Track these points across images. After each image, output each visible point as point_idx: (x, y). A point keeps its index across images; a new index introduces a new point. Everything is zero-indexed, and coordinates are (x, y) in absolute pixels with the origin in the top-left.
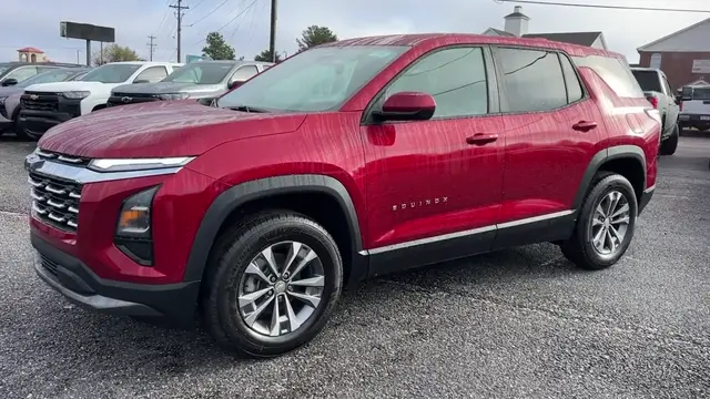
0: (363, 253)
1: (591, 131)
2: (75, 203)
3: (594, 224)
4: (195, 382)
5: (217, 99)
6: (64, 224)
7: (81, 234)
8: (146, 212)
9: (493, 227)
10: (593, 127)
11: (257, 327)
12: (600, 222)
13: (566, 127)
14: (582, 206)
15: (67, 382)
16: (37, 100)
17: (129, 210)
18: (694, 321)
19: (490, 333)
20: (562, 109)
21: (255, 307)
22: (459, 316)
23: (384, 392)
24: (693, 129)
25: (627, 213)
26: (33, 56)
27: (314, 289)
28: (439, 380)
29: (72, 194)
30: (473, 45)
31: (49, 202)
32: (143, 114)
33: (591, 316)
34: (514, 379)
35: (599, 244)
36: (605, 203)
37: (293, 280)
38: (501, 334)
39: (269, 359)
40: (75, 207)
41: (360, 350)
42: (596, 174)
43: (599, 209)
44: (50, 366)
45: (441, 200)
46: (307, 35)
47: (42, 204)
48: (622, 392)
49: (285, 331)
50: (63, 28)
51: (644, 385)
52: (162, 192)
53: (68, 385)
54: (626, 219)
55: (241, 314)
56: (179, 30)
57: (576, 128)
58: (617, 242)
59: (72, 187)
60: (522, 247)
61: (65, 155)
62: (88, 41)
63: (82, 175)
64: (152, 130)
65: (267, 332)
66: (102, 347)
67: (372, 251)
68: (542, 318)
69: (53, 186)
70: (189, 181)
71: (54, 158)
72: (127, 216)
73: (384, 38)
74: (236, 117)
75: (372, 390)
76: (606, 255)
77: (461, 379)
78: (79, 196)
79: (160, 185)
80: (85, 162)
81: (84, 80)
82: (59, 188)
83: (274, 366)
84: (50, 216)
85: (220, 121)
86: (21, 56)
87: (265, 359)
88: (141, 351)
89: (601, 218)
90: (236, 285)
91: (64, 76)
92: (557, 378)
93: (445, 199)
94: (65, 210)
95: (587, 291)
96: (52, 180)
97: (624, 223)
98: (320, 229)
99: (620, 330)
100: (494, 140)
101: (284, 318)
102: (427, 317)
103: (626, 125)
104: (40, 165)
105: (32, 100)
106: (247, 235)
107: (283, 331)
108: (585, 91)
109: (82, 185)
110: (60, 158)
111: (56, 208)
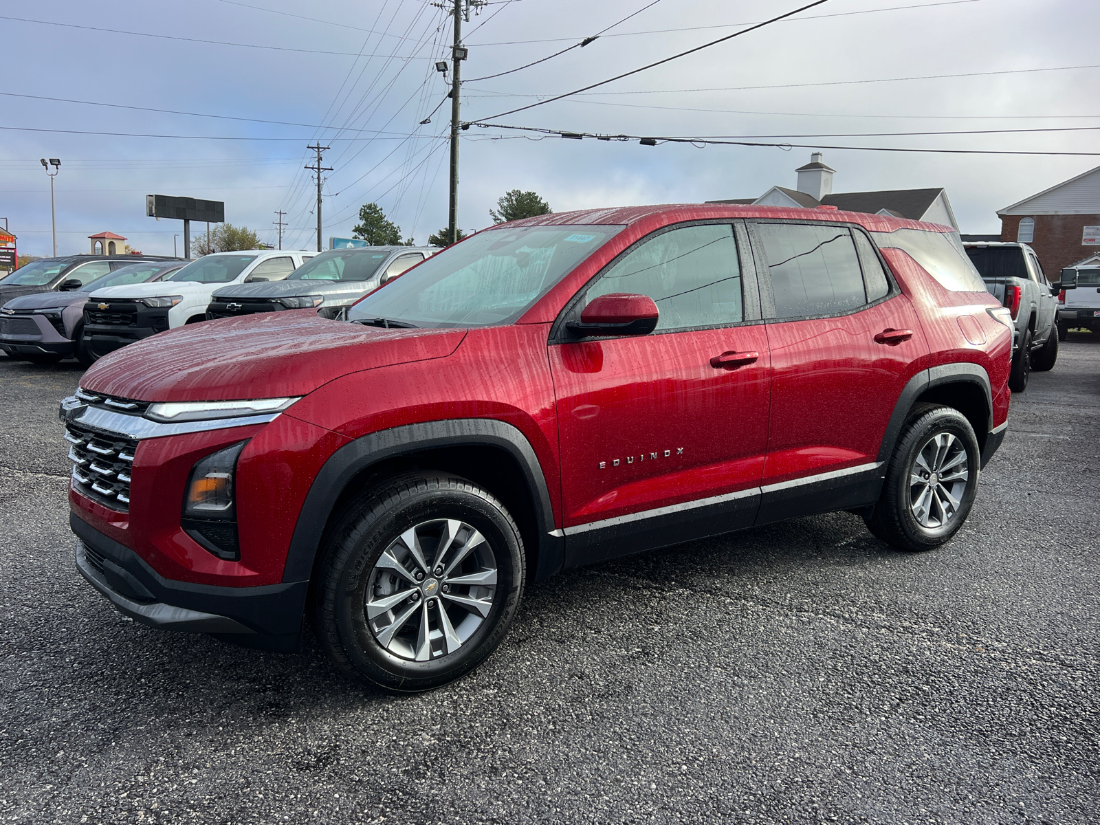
0: (555, 533)
1: (903, 343)
2: (127, 468)
3: (912, 483)
4: (304, 731)
5: (348, 308)
6: (112, 498)
7: (135, 513)
8: (226, 480)
9: (755, 491)
10: (907, 337)
11: (395, 647)
12: (922, 480)
13: (864, 339)
14: (894, 456)
15: (116, 732)
16: (106, 311)
17: (203, 477)
18: (1064, 629)
19: (751, 652)
20: (858, 310)
21: (392, 618)
22: (705, 627)
23: (583, 745)
24: (1083, 330)
25: (963, 464)
26: (111, 244)
27: (482, 590)
28: (668, 726)
29: (122, 456)
30: (719, 221)
31: (93, 467)
32: (234, 333)
33: (906, 624)
34: (782, 724)
35: (921, 512)
36: (929, 451)
37: (450, 576)
38: (766, 654)
39: (415, 695)
40: (127, 474)
41: (552, 679)
42: (913, 407)
43: (920, 460)
44: (94, 708)
45: (674, 451)
46: (506, 204)
47: (84, 469)
48: (945, 744)
49: (438, 653)
50: (151, 203)
51: (980, 731)
52: (251, 450)
53: (117, 738)
54: (963, 474)
55: (371, 629)
56: (319, 201)
57: (879, 339)
58: (950, 509)
59: (123, 444)
60: (808, 518)
61: (114, 398)
62: (187, 222)
63: (137, 428)
64: (241, 359)
65: (411, 655)
66: (172, 679)
67: (570, 531)
68: (830, 628)
69: (97, 444)
70: (290, 434)
71: (99, 403)
72: (200, 486)
73: (589, 212)
74: (364, 336)
75: (566, 742)
76: (932, 529)
77: (701, 724)
78: (131, 459)
79: (247, 440)
80: (141, 409)
81: (175, 279)
82: (105, 446)
83: (422, 707)
84: (95, 486)
85: (341, 343)
86: (93, 245)
87: (409, 695)
88: (227, 685)
89: (922, 473)
90: (363, 586)
91: (148, 275)
92: (846, 721)
93: (680, 450)
94: (113, 478)
95: (903, 585)
96: (97, 435)
97: (960, 480)
98: (490, 500)
99: (949, 645)
100: (753, 360)
101: (436, 634)
102: (657, 628)
103: (957, 333)
104: (80, 412)
105: (100, 310)
106: (379, 511)
107: (436, 654)
108: (894, 283)
109: (136, 442)
110: (108, 401)
111: (102, 475)
